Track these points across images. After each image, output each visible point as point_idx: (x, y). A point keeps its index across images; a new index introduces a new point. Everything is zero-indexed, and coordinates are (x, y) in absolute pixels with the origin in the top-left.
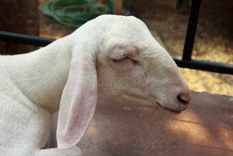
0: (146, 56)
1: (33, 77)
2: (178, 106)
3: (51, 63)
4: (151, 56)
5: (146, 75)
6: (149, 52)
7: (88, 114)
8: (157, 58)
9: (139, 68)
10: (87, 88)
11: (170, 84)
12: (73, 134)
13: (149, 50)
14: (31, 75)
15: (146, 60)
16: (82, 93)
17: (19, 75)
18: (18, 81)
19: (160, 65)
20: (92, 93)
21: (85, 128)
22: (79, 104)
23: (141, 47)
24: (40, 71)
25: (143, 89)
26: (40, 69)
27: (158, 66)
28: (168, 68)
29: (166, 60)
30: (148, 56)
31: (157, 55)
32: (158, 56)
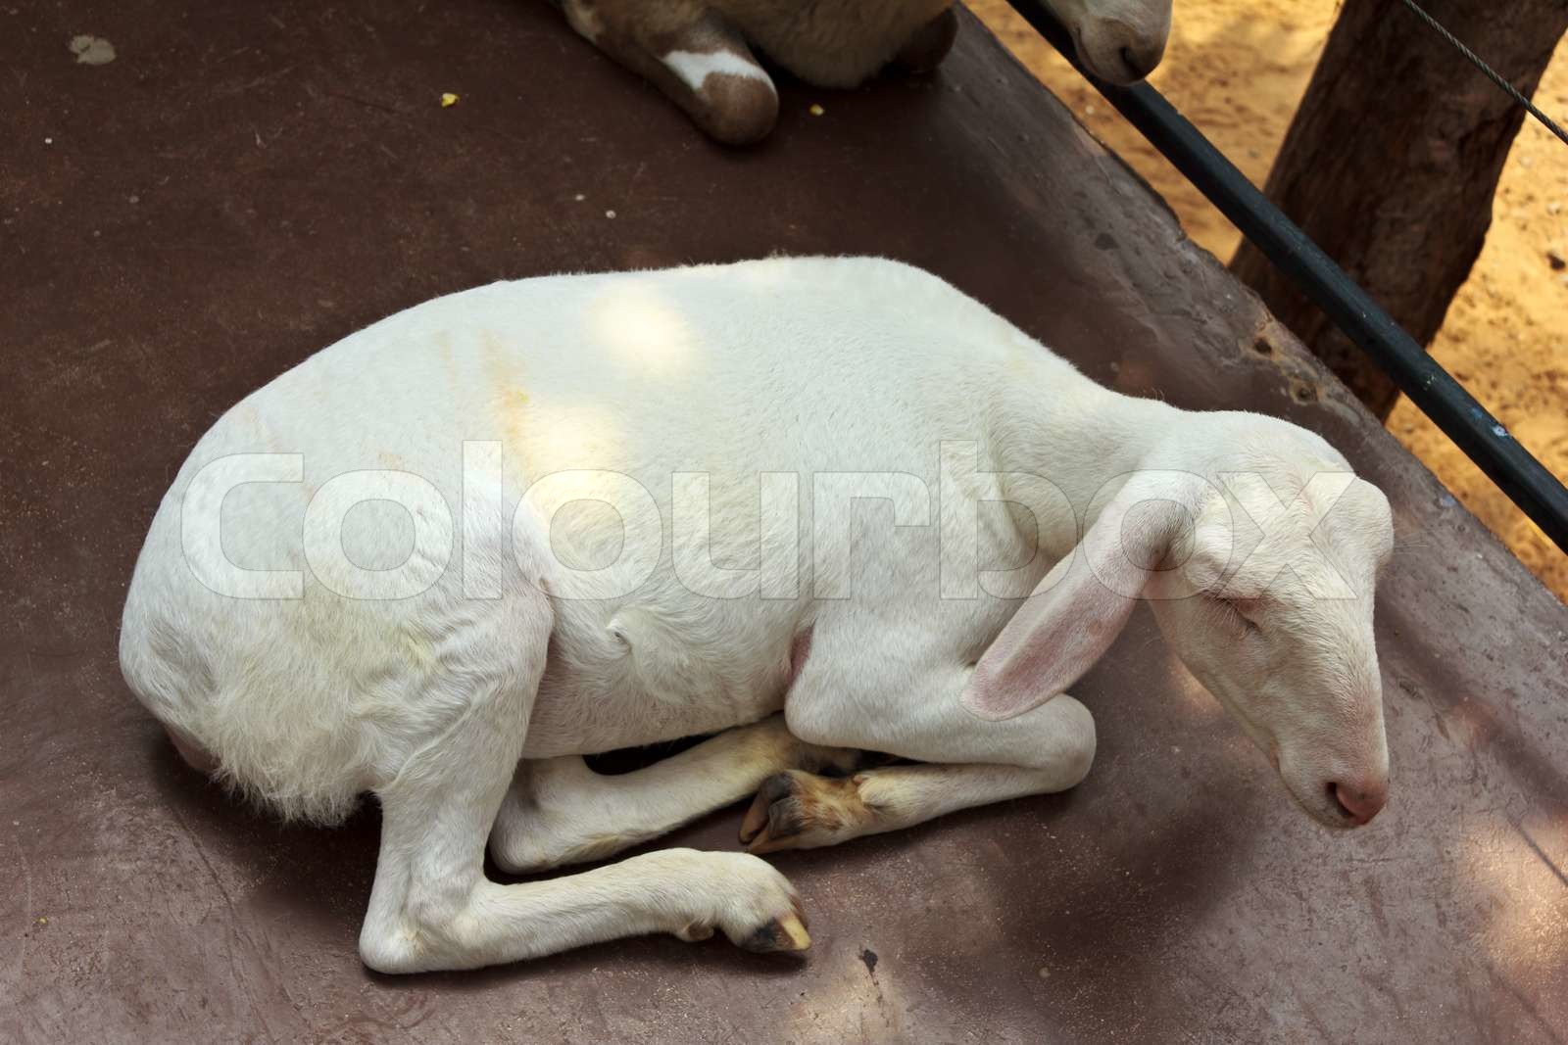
0: (1286, 627)
1: (1042, 466)
2: (1321, 807)
3: (1095, 461)
4: (1300, 636)
5: (1271, 672)
6: (1298, 621)
7: (1060, 671)
8: (1314, 651)
9: (1257, 643)
10: (1090, 609)
11: (1321, 737)
12: (1007, 692)
13: (1304, 615)
14: (1040, 457)
15: (1282, 636)
16: (1071, 612)
17: (1015, 436)
18: (1002, 452)
19: (1313, 671)
20: (1096, 626)
21: (1037, 698)
22: (1050, 632)
23: (1280, 597)
24: (1062, 460)
25: (1253, 699)
26: (1067, 455)
27: (1310, 673)
28: (1333, 696)
29: (1336, 670)
30: (1290, 631)
31: (1321, 643)
32: (1322, 646)
